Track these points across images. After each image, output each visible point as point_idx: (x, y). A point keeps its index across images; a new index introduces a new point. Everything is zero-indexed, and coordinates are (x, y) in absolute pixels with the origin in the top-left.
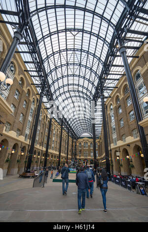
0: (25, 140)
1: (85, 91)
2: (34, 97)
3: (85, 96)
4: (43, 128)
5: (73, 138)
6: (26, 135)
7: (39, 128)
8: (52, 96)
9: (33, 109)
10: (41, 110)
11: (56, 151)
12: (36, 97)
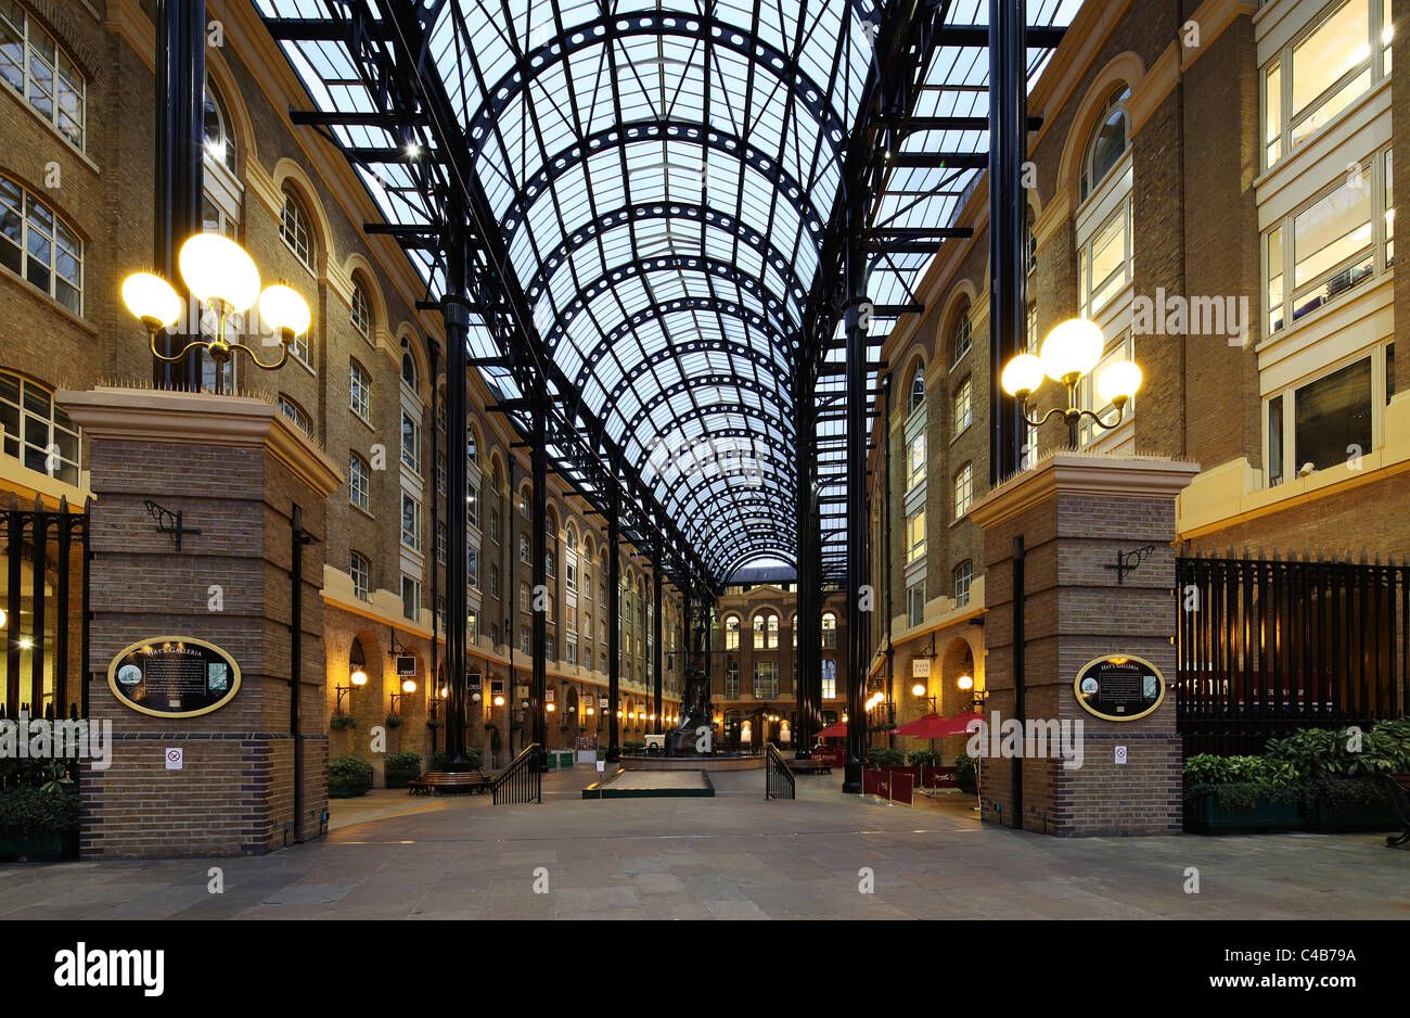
0: (408, 613)
1: (750, 261)
2: (403, 330)
3: (753, 304)
4: (500, 538)
5: (684, 588)
6: (408, 583)
7: (473, 539)
8: (526, 317)
9: (417, 418)
10: (470, 418)
11: (592, 668)
12: (420, 328)
